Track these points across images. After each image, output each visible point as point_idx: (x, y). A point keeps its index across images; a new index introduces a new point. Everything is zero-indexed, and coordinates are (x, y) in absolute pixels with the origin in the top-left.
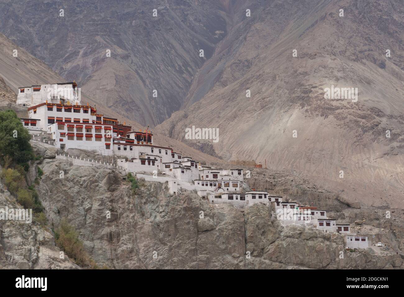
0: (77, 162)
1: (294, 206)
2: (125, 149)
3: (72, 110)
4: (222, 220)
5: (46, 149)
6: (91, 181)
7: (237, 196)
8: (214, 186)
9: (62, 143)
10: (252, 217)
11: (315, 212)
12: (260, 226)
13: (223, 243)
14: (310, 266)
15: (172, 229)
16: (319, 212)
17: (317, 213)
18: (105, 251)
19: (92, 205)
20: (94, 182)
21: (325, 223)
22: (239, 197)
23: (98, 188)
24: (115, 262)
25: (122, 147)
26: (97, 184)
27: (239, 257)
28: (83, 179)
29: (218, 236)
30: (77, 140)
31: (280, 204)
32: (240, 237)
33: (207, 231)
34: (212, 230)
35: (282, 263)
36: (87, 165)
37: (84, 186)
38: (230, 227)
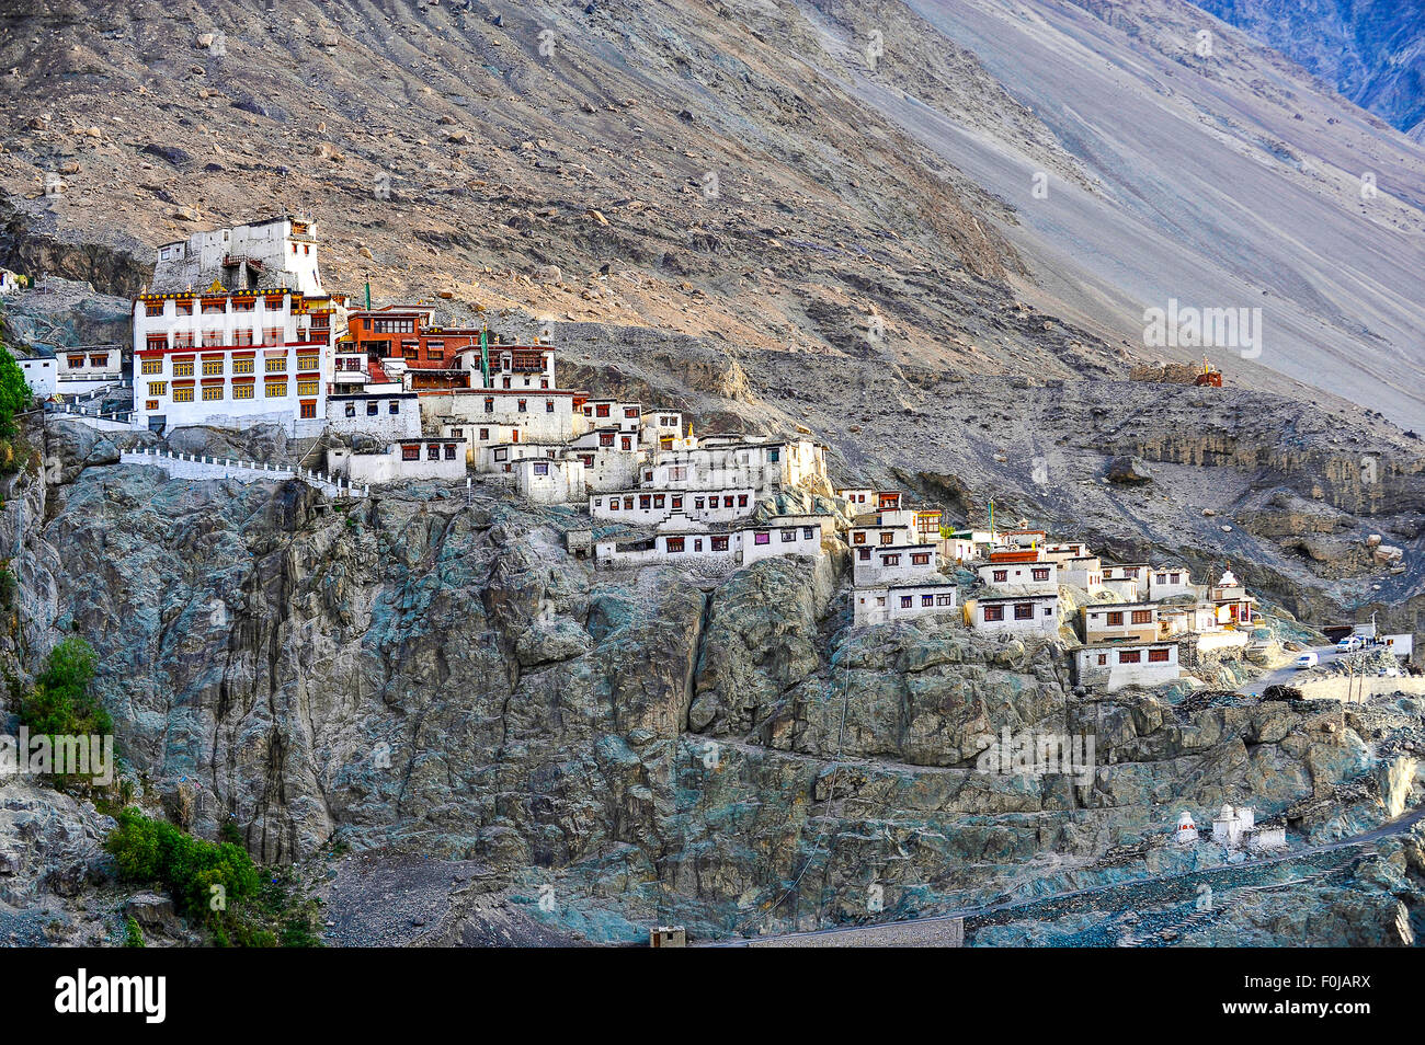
0: (182, 469)
1: (926, 555)
2: (373, 410)
3: (229, 306)
4: (613, 627)
5: (101, 436)
6: (199, 526)
7: (700, 541)
8: (656, 507)
9: (153, 413)
10: (728, 607)
11: (1011, 570)
12: (754, 638)
13: (600, 699)
14: (914, 758)
15: (427, 661)
16: (1026, 570)
17: (1018, 573)
18: (194, 742)
19: (188, 600)
20: (208, 528)
21: (1009, 610)
22: (707, 542)
23: (217, 546)
24: (222, 773)
25: (361, 406)
26: (219, 533)
27: (651, 741)
28: (180, 520)
29: (585, 678)
30: (205, 398)
31: (872, 552)
32: (665, 678)
33: (549, 662)
34: (568, 658)
35: (809, 753)
36: (210, 476)
37: (175, 542)
38: (636, 647)
